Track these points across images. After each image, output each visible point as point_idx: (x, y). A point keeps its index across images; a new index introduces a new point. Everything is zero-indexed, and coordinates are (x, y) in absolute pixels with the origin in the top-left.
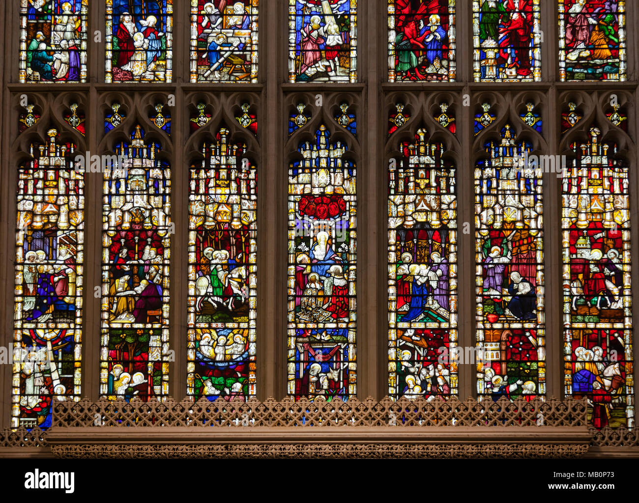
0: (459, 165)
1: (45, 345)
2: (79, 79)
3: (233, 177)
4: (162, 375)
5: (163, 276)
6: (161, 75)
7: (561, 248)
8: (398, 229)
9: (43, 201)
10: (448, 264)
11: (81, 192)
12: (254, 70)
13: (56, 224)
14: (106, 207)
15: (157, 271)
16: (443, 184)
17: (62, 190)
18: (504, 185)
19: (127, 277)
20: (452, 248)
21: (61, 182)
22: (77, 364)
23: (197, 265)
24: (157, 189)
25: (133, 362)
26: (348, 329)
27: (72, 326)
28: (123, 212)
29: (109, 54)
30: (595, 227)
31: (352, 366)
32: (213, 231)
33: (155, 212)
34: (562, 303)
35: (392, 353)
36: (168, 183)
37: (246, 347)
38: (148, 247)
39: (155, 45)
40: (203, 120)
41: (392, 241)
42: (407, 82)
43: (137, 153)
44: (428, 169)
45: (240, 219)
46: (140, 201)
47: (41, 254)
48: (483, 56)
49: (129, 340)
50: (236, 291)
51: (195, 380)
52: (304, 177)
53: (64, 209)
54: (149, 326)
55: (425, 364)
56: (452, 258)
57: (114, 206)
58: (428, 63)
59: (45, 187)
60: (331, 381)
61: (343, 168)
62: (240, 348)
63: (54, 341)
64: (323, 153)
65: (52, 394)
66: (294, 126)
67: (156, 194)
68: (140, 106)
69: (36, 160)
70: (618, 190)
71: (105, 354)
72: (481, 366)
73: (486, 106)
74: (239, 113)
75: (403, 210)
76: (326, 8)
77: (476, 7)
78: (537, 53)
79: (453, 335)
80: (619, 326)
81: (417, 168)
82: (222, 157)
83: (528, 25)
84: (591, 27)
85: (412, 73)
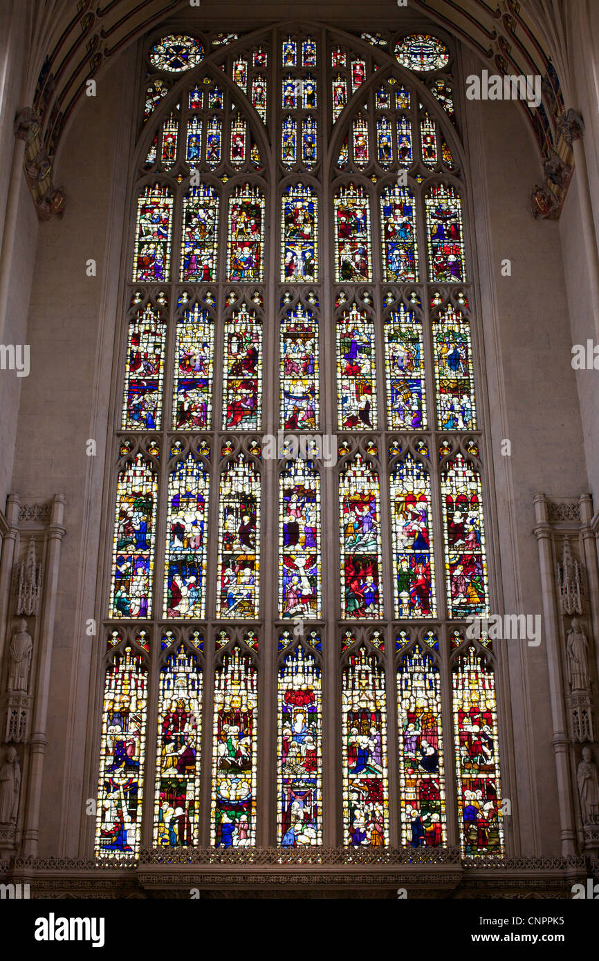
0: (386, 669)
1: (119, 789)
2: (146, 616)
3: (242, 679)
4: (194, 809)
5: (196, 743)
6: (198, 613)
7: (452, 724)
8: (349, 712)
9: (121, 693)
10: (381, 736)
11: (145, 688)
12: (257, 610)
13: (128, 708)
14: (161, 698)
15: (193, 740)
16: (377, 683)
17: (133, 686)
18: (416, 684)
19: (173, 744)
20: (384, 725)
21: (133, 680)
22: (139, 802)
23: (219, 736)
24: (193, 686)
25: (176, 800)
26: (316, 779)
27: (137, 776)
28: (172, 701)
29: (166, 600)
30: (474, 711)
31: (320, 804)
32: (229, 714)
33: (192, 701)
34: (455, 761)
35: (345, 795)
36: (201, 682)
37: (250, 791)
38: (187, 724)
39: (195, 594)
40: (224, 642)
41: (345, 720)
43: (182, 663)
44: (367, 673)
45: (247, 706)
46: (183, 694)
47: (118, 728)
48: (401, 602)
49: (174, 786)
50: (243, 753)
51: (216, 813)
52: (288, 679)
53: (134, 699)
54: (186, 776)
55: (367, 802)
56: (384, 731)
57: (166, 697)
58: (366, 606)
59: (123, 684)
60: (305, 814)
61: (313, 673)
62: (246, 791)
63: (125, 786)
64: (300, 663)
65: (122, 823)
66: (281, 646)
67: (193, 689)
68: (184, 633)
69: (117, 667)
70: (487, 687)
71: (157, 795)
72: (403, 803)
73: (403, 634)
74: (247, 638)
75: (352, 700)
76: (302, 572)
77: (395, 572)
78: (434, 600)
79: (385, 783)
80: (492, 776)
81: (360, 673)
82: (236, 666)
83: (428, 583)
84: (467, 584)
85: (356, 613)
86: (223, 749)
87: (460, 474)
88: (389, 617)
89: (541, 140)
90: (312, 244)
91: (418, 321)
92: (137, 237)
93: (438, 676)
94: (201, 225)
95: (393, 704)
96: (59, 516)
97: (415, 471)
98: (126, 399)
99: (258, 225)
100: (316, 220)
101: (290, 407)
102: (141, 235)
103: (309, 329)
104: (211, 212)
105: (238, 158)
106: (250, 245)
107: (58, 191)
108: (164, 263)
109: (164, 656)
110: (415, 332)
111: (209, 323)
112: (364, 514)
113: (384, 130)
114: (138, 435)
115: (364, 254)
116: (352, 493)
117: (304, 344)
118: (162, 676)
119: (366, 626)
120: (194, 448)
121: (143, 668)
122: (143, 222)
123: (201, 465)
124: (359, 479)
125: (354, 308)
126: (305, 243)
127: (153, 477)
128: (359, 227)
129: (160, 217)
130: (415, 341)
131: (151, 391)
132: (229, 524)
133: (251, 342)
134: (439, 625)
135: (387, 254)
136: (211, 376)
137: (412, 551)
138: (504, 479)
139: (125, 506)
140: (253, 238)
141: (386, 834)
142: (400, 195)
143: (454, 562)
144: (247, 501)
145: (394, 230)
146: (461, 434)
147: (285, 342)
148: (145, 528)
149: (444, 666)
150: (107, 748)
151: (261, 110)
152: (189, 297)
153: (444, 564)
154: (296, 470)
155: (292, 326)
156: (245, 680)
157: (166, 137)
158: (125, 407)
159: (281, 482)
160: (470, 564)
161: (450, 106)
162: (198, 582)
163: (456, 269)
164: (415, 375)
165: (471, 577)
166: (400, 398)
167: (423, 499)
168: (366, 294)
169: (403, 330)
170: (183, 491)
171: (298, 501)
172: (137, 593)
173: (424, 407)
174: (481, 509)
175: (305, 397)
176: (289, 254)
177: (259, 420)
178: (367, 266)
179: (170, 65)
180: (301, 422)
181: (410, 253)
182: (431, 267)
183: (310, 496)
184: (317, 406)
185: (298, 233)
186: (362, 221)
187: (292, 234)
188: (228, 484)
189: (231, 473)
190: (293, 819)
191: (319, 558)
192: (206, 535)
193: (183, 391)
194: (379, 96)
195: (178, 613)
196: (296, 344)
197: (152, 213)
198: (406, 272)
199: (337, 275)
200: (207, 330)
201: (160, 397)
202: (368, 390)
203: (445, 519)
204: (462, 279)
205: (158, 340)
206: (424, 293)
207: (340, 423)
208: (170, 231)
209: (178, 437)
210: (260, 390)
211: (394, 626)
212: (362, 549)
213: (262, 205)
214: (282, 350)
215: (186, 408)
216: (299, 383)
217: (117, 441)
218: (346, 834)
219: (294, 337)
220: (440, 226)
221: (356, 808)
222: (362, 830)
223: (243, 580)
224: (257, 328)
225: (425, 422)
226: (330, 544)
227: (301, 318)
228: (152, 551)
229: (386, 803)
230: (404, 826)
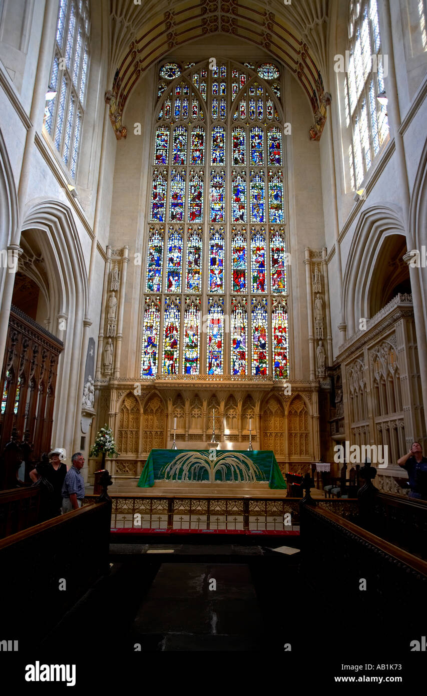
0: (247, 312)
1: (149, 354)
2: (159, 291)
4: (177, 361)
5: (177, 337)
6: (178, 290)
7: (272, 332)
8: (234, 327)
9: (150, 320)
10: (245, 336)
11: (159, 317)
12: (200, 289)
13: (153, 325)
16: (244, 316)
17: (155, 317)
18: (258, 317)
19: (169, 338)
20: (246, 332)
21: (154, 315)
22: (157, 359)
23: (186, 335)
24: (177, 317)
25: (170, 358)
26: (221, 351)
27: (156, 349)
28: (169, 322)
29: (167, 286)
30: (280, 327)
31: (222, 360)
32: (190, 327)
33: (176, 322)
34: (272, 345)
35: (232, 357)
36: (179, 316)
37: (197, 355)
38: (174, 331)
39: (177, 284)
40: (188, 301)
41: (232, 330)
42: (236, 293)
43: (172, 308)
44: (241, 313)
45: (196, 324)
46: (173, 320)
47: (149, 332)
48: (254, 287)
49: (169, 353)
50: (195, 341)
51: (184, 363)
52: (211, 315)
53: (155, 322)
54: (174, 350)
55: (240, 359)
56: (246, 334)
57: (166, 321)
58: (241, 288)
59: (151, 316)
60: (217, 363)
61: (220, 313)
62: (195, 355)
63: (152, 353)
64: (216, 309)
65: (151, 366)
66: (209, 303)
68: (173, 298)
69: (149, 310)
70: (285, 319)
71: (163, 356)
72: (253, 360)
73: (254, 299)
74: (196, 300)
75: (235, 323)
76: (217, 275)
77: (252, 276)
78: (266, 287)
79: (246, 353)
80: (285, 351)
81: (238, 313)
82: (192, 310)
83: (264, 280)
84: (278, 281)
85: (237, 291)
86: (187, 340)
87: (277, 240)
88: (249, 292)
89: (314, 107)
90: (223, 150)
91: (263, 181)
92: (155, 147)
93: (266, 314)
94: (180, 143)
95: (249, 324)
96: (126, 254)
97: (260, 238)
98: (152, 210)
99: (202, 142)
100: (225, 141)
101: (214, 214)
102: (157, 146)
103: (221, 184)
104: (184, 137)
105: (195, 115)
106: (199, 150)
107: (124, 127)
108: (166, 158)
109: (166, 306)
110: (262, 186)
111: (183, 181)
112: (241, 254)
113: (252, 104)
114: (156, 224)
115: (243, 154)
116: (236, 246)
117: (219, 189)
118: (165, 313)
119: (240, 296)
120: (177, 229)
121: (158, 310)
122: (158, 141)
123: (180, 235)
124: (239, 241)
125: (239, 176)
126: (220, 150)
127: (162, 240)
128: (241, 144)
129: (164, 139)
130: (262, 189)
131: (161, 208)
132: (190, 258)
133: (199, 189)
134: (268, 296)
135: (252, 155)
136: (184, 202)
137: (258, 269)
138: (294, 241)
139: (152, 251)
140: (200, 148)
141: (246, 371)
142: (258, 131)
143: (274, 273)
144: (197, 249)
145: (255, 145)
146: (278, 225)
147: (212, 189)
148: (159, 259)
149: (269, 311)
150: (145, 339)
151: (204, 96)
152: (175, 171)
153: (270, 273)
154: (216, 238)
155: (215, 183)
156: (196, 315)
157: (167, 106)
158: (151, 213)
159: (210, 242)
160: (279, 273)
161: (278, 94)
162: (179, 279)
163: (278, 161)
164: (261, 202)
165: (280, 279)
166: (256, 211)
167: (263, 249)
168: (243, 171)
169: (257, 185)
170: (173, 245)
171: (216, 249)
172: (156, 283)
173: (264, 214)
174: (284, 253)
175: (219, 210)
176: (214, 155)
177: (202, 219)
178: (244, 159)
179: (168, 76)
180: (217, 219)
181: (261, 154)
182: (269, 160)
183: (221, 247)
184: (224, 213)
185: (217, 146)
186: (243, 141)
187: (215, 146)
188: (190, 243)
189: (191, 239)
190: (212, 365)
191: (224, 270)
192: (182, 262)
193: (173, 207)
194: (251, 90)
195: (171, 290)
196: (216, 189)
197: (161, 137)
198: (259, 162)
199: (233, 163)
200: (182, 184)
201: (165, 209)
202: (243, 208)
203: (271, 257)
204: (280, 165)
205: (164, 188)
206: (266, 170)
207: (232, 220)
208: (168, 145)
209: (171, 225)
210: (202, 207)
211: (251, 296)
212: (239, 267)
213: (204, 135)
214: (211, 192)
215: (174, 214)
216: (217, 204)
217: (148, 226)
218: (232, 371)
219: (216, 187)
220: (273, 143)
221: (235, 362)
222: (237, 370)
223: (195, 278)
224: (201, 183)
225: (264, 220)
226: (228, 265)
227: (218, 179)
228: (162, 268)
229: (246, 360)
230: (253, 368)
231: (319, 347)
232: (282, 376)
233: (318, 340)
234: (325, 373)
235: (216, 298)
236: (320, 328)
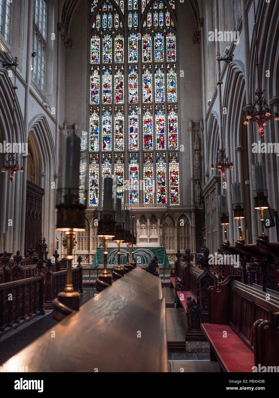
0: (154, 162)
1: (93, 190)
2: (98, 151)
6: (110, 149)
7: (169, 175)
8: (145, 172)
9: (93, 169)
11: (98, 167)
12: (124, 148)
13: (95, 172)
14: (102, 170)
16: (151, 165)
17: (96, 167)
18: (160, 165)
20: (153, 175)
22: (98, 193)
24: (109, 167)
27: (97, 187)
28: (105, 170)
29: (102, 147)
30: (174, 172)
31: (138, 193)
32: (118, 173)
33: (109, 170)
34: (169, 183)
35: (144, 191)
36: (111, 166)
37: (123, 190)
39: (109, 145)
40: (116, 156)
41: (144, 174)
42: (146, 150)
43: (107, 161)
44: (149, 163)
45: (122, 171)
47: (93, 177)
50: (121, 182)
52: (131, 165)
53: (96, 170)
56: (153, 176)
58: (149, 147)
59: (93, 167)
60: (135, 195)
61: (137, 163)
62: (122, 190)
63: (95, 190)
64: (134, 161)
66: (129, 157)
68: (107, 154)
69: (92, 163)
70: (177, 166)
72: (157, 193)
73: (158, 154)
74: (121, 155)
75: (146, 169)
76: (134, 139)
77: (156, 139)
80: (177, 186)
82: (119, 162)
83: (164, 141)
85: (147, 149)
87: (173, 114)
88: (154, 150)
90: (136, 51)
91: (163, 73)
92: (91, 50)
93: (166, 163)
94: (108, 47)
95: (155, 170)
96: (76, 127)
97: (162, 113)
98: (91, 96)
99: (122, 46)
100: (137, 44)
101: (131, 97)
103: (135, 76)
104: (110, 42)
105: (117, 26)
106: (120, 52)
107: (70, 40)
108: (98, 58)
109: (102, 160)
110: (162, 76)
111: (111, 75)
112: (149, 124)
113: (156, 15)
114: (94, 105)
115: (150, 54)
116: (146, 119)
117: (134, 80)
118: (102, 165)
119: (149, 152)
120: (108, 108)
121: (98, 163)
122: (92, 46)
123: (110, 113)
124: (148, 116)
125: (147, 70)
126: (135, 51)
127: (98, 116)
128: (148, 46)
129: (97, 44)
130: (162, 78)
131: (97, 94)
132: (117, 128)
133: (121, 80)
134: (166, 152)
135: (156, 54)
136: (111, 89)
137: (160, 133)
138: (182, 116)
139: (92, 124)
140: (121, 50)
142: (160, 36)
143: (170, 136)
144: (121, 122)
145: (158, 46)
146: (173, 103)
147: (130, 79)
148: (97, 129)
149: (167, 161)
150: (90, 181)
151: (123, 10)
152: (105, 68)
153: (168, 136)
154: (133, 114)
155: (131, 75)
156: (121, 165)
157: (97, 20)
158: (91, 98)
159: (129, 117)
160: (174, 136)
161: (174, 7)
162: (110, 142)
163: (173, 57)
164: (162, 88)
165: (174, 140)
166: (158, 94)
167: (163, 120)
168: (150, 65)
169: (159, 75)
170: (106, 120)
171: (133, 122)
172: (96, 145)
173: (164, 96)
174: (177, 123)
175: (135, 94)
176: (131, 54)
177: (123, 101)
178: (150, 57)
180: (134, 101)
181: (161, 53)
182: (167, 57)
183: (136, 120)
184: (138, 97)
185: (132, 48)
186: (149, 44)
188: (116, 118)
189: (117, 115)
190: (132, 196)
191: (138, 136)
192: (111, 130)
193: (104, 93)
194: (154, 5)
195: (105, 150)
196: (132, 80)
197: (95, 43)
198: (161, 59)
199: (143, 60)
200: (110, 77)
201: (99, 95)
202: (150, 92)
203: (168, 125)
204: (175, 60)
205: (98, 80)
206: (165, 64)
207: (143, 101)
208: (99, 48)
209: (104, 106)
210: (123, 93)
211: (156, 152)
212: (148, 133)
213: (123, 40)
214: (129, 82)
215: (105, 98)
216: (133, 90)
219: (132, 78)
220: (170, 45)
221: (146, 194)
222: (148, 199)
223: (120, 141)
224: (123, 76)
225: (164, 100)
226: (141, 133)
227: (133, 73)
228: (99, 135)
230: (157, 198)
231: (197, 185)
232: (175, 202)
233: (196, 180)
234: (200, 200)
235: (133, 154)
236: (198, 173)
